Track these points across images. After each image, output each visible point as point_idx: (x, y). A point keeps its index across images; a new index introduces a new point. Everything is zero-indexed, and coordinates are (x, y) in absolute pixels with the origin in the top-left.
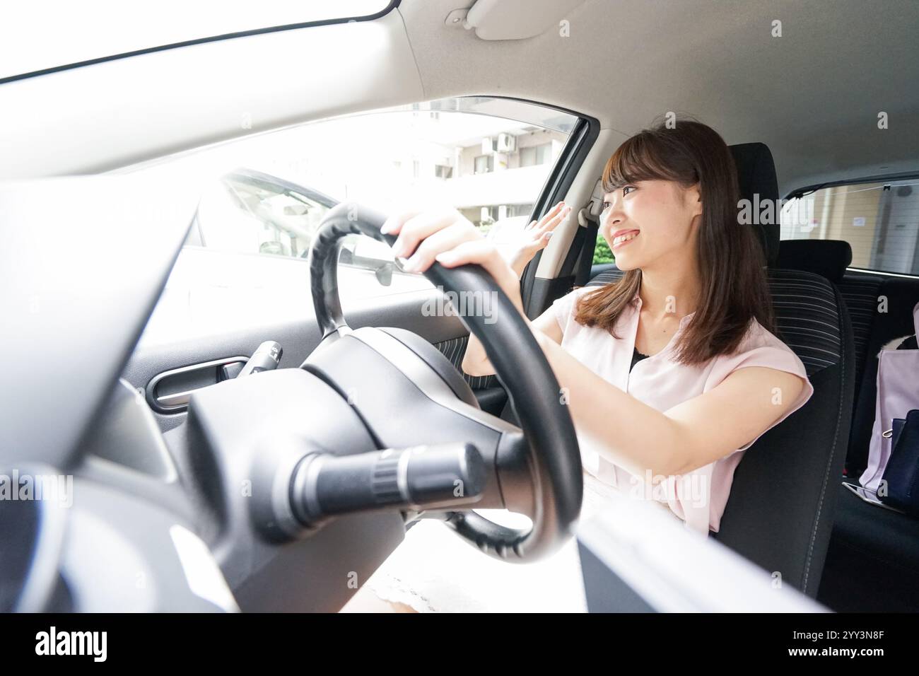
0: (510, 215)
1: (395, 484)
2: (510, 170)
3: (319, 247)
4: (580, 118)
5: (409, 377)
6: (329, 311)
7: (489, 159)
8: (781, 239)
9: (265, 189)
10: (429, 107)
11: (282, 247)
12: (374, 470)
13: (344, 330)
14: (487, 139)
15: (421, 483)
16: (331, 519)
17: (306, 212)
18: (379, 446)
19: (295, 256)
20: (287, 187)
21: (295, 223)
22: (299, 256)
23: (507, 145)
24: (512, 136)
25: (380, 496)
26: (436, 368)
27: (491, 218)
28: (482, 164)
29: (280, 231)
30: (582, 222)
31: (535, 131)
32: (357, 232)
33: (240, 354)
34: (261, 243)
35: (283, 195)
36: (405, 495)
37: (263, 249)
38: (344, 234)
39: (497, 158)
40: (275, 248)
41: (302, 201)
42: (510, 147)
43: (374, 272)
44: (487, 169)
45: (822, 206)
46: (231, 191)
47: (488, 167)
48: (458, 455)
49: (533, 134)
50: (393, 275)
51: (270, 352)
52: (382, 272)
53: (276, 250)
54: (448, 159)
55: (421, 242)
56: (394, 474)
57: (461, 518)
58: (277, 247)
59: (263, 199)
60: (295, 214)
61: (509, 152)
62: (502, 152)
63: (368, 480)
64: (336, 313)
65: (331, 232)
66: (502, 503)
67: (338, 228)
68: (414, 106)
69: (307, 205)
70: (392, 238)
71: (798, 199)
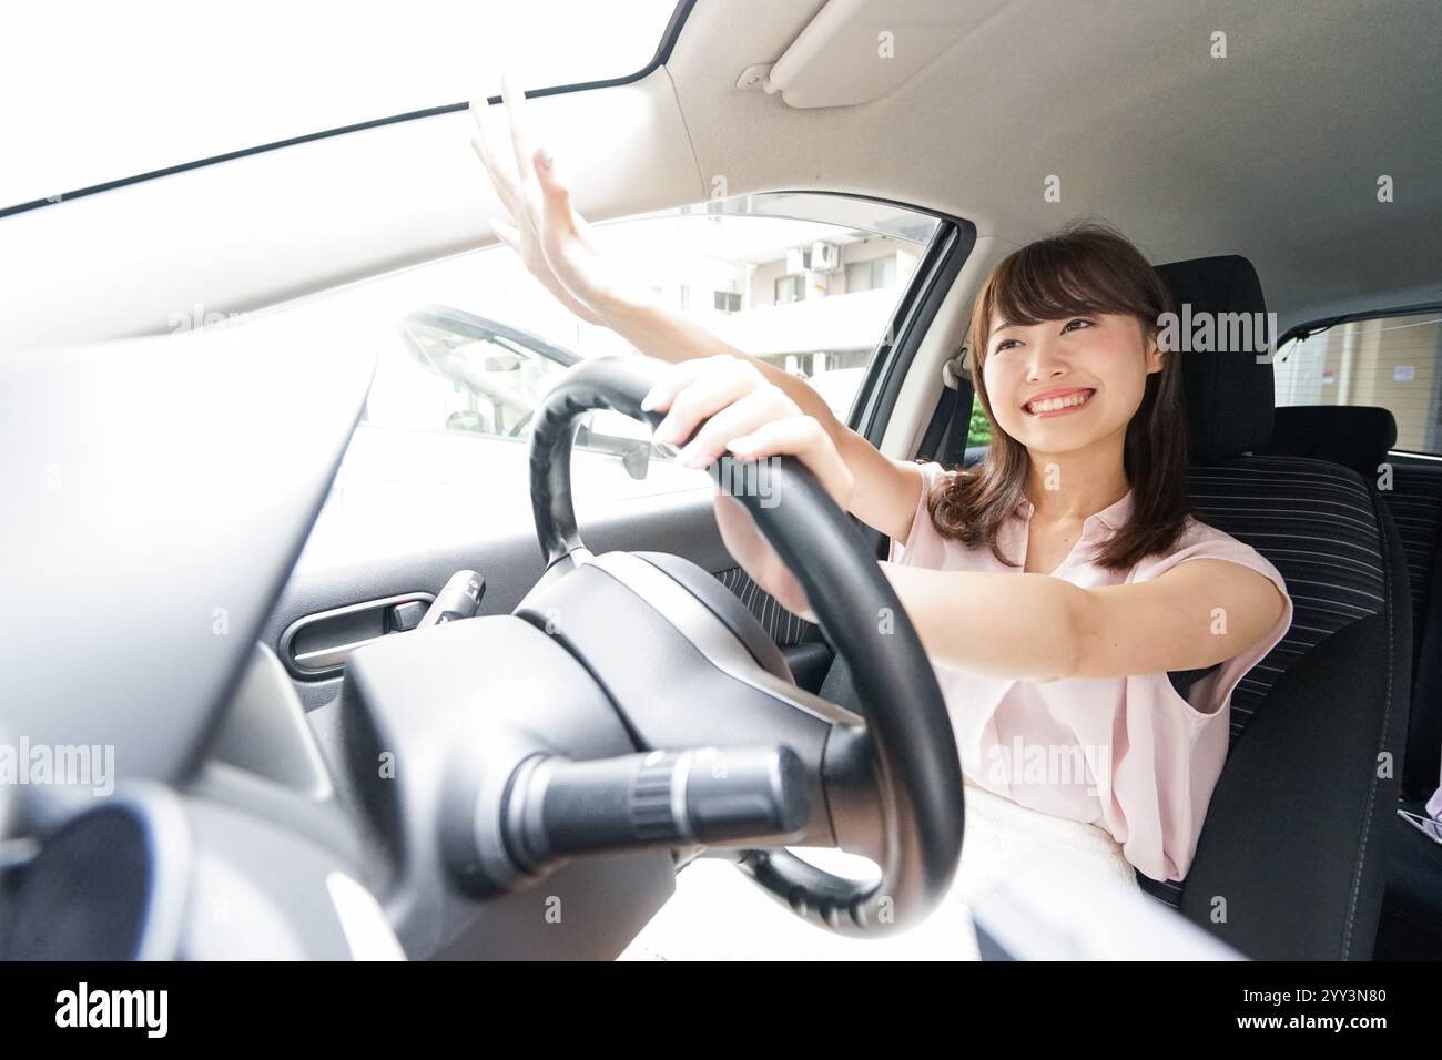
0: (831, 367)
1: (667, 810)
2: (829, 298)
3: (544, 427)
4: (943, 221)
5: (683, 632)
6: (557, 525)
7: (799, 281)
8: (1276, 406)
9: (459, 333)
10: (705, 211)
11: (481, 419)
12: (634, 786)
13: (581, 555)
14: (796, 251)
15: (708, 809)
16: (565, 862)
17: (517, 367)
18: (639, 745)
19: (500, 433)
20: (491, 330)
21: (501, 383)
22: (506, 434)
23: (825, 259)
24: (834, 245)
25: (643, 827)
26: (725, 618)
27: (801, 372)
28: (786, 289)
29: (477, 394)
30: (949, 381)
31: (870, 237)
32: (604, 406)
33: (419, 588)
34: (448, 415)
35: (484, 342)
36: (683, 827)
37: (451, 423)
38: (583, 409)
39: (811, 279)
40: (469, 421)
41: (511, 350)
42: (831, 263)
43: (621, 458)
44: (795, 297)
45: (1341, 351)
46: (406, 336)
47: (796, 293)
48: (767, 766)
49: (866, 241)
50: (650, 463)
51: (467, 587)
52: (634, 459)
53: (471, 424)
54: (734, 282)
55: (704, 421)
56: (666, 792)
57: (762, 858)
58: (472, 419)
59: (453, 348)
60: (500, 369)
61: (829, 270)
62: (818, 271)
63: (624, 800)
64: (569, 527)
65: (565, 407)
66: (832, 838)
67: (575, 399)
68: (683, 209)
69: (519, 356)
70: (657, 417)
71: (1301, 341)
